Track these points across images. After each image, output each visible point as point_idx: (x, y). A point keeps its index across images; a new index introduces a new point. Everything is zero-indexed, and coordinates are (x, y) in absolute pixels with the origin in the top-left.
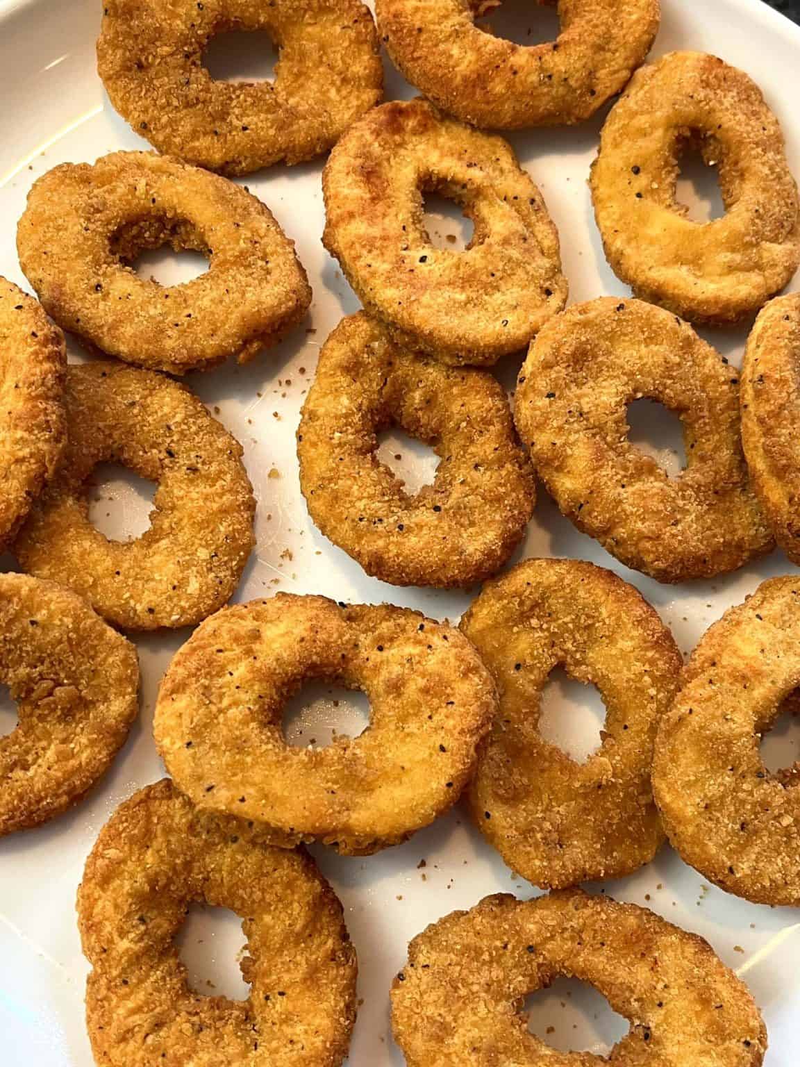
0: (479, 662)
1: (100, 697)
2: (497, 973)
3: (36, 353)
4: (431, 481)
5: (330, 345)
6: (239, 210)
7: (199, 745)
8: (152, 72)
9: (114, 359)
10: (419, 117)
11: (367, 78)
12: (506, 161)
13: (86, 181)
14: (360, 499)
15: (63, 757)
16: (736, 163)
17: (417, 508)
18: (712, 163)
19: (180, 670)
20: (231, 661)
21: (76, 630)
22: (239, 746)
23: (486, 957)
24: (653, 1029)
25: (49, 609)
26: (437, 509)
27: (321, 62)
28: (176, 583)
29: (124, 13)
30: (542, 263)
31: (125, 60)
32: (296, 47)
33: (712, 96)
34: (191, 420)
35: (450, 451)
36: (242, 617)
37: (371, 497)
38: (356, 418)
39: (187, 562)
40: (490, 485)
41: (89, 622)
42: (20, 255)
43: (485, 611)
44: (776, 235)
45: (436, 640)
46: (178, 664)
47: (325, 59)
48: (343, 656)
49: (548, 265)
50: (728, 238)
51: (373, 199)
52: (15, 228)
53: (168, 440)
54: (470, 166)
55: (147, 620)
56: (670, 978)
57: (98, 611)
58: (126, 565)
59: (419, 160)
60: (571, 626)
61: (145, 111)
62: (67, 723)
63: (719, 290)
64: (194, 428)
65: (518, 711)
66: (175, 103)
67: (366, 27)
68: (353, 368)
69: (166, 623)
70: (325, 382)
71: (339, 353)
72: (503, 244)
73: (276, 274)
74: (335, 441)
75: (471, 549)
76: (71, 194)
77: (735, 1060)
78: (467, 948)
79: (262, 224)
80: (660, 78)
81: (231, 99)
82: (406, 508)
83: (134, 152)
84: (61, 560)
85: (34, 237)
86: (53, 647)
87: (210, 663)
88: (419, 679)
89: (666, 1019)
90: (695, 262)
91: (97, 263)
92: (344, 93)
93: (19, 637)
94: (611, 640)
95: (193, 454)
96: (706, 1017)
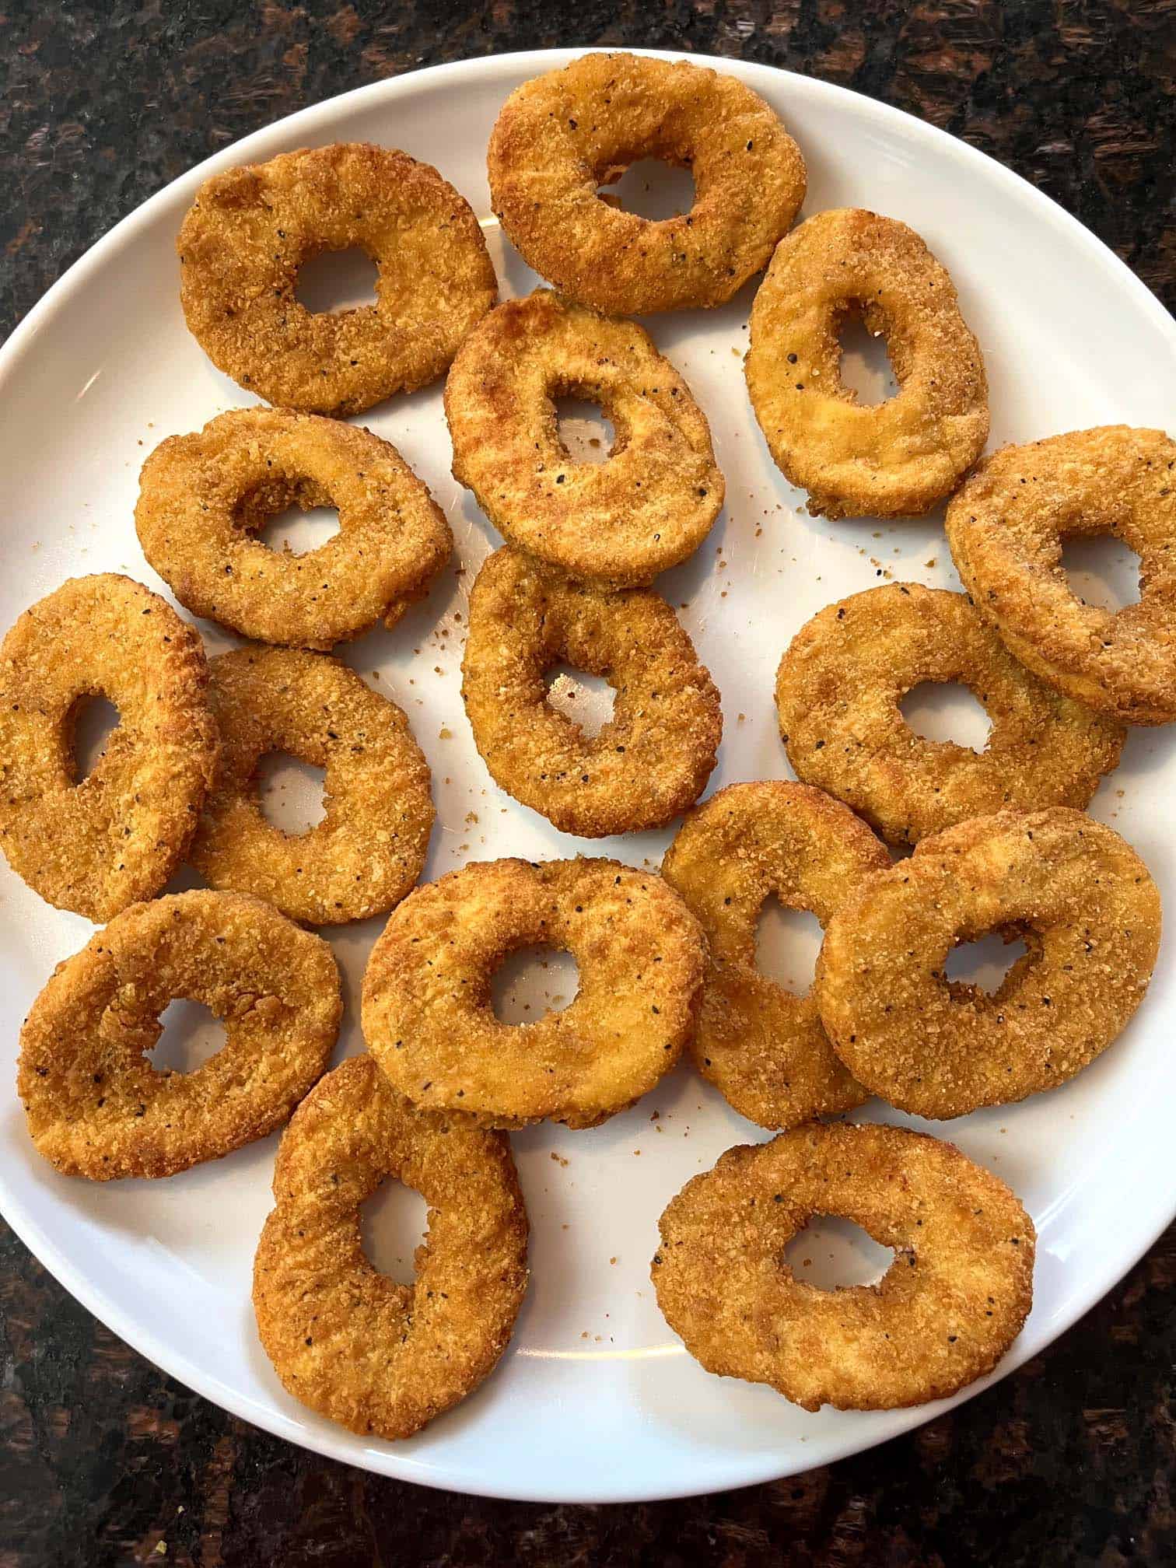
0: (683, 910)
1: (303, 1002)
2: (751, 1232)
3: (172, 660)
4: (611, 720)
5: (477, 592)
6: (361, 458)
7: (409, 1042)
8: (244, 319)
9: (260, 643)
10: (540, 314)
11: (477, 279)
12: (641, 350)
13: (196, 453)
14: (539, 755)
15: (275, 1068)
16: (904, 330)
17: (600, 751)
18: (877, 334)
19: (379, 968)
20: (429, 949)
21: (265, 940)
22: (449, 1037)
23: (736, 1219)
24: (917, 1251)
25: (233, 923)
26: (621, 749)
27: (424, 271)
28: (359, 873)
29: (202, 258)
30: (693, 460)
31: (213, 309)
32: (395, 258)
33: (867, 258)
34: (348, 697)
35: (624, 681)
36: (434, 900)
37: (549, 751)
38: (519, 668)
39: (367, 848)
40: (672, 714)
41: (276, 931)
42: (144, 547)
43: (688, 847)
44: (959, 406)
45: (635, 892)
46: (375, 961)
47: (427, 267)
48: (543, 923)
49: (698, 462)
50: (904, 420)
51: (500, 418)
52: (133, 518)
53: (328, 722)
54: (600, 363)
55: (337, 915)
56: (924, 1193)
57: (285, 913)
58: (306, 861)
59: (545, 365)
60: (780, 852)
61: (246, 363)
62: (275, 1032)
63: (900, 481)
64: (352, 706)
65: (732, 949)
66: (276, 348)
67: (465, 222)
68: (507, 613)
69: (357, 915)
70: (481, 632)
71: (489, 599)
72: (646, 447)
73: (409, 525)
74: (502, 698)
75: (663, 788)
76: (183, 469)
77: (1006, 1263)
78: (714, 1215)
79: (386, 468)
80: (806, 247)
81: (333, 332)
82: (589, 754)
83: (241, 411)
84: (240, 865)
85: (154, 525)
86: (246, 960)
87: (407, 955)
88: (622, 939)
89: (929, 1239)
90: (870, 452)
91: (222, 543)
92: (454, 301)
93: (209, 957)
94: (825, 863)
95: (355, 733)
96: (967, 1226)
